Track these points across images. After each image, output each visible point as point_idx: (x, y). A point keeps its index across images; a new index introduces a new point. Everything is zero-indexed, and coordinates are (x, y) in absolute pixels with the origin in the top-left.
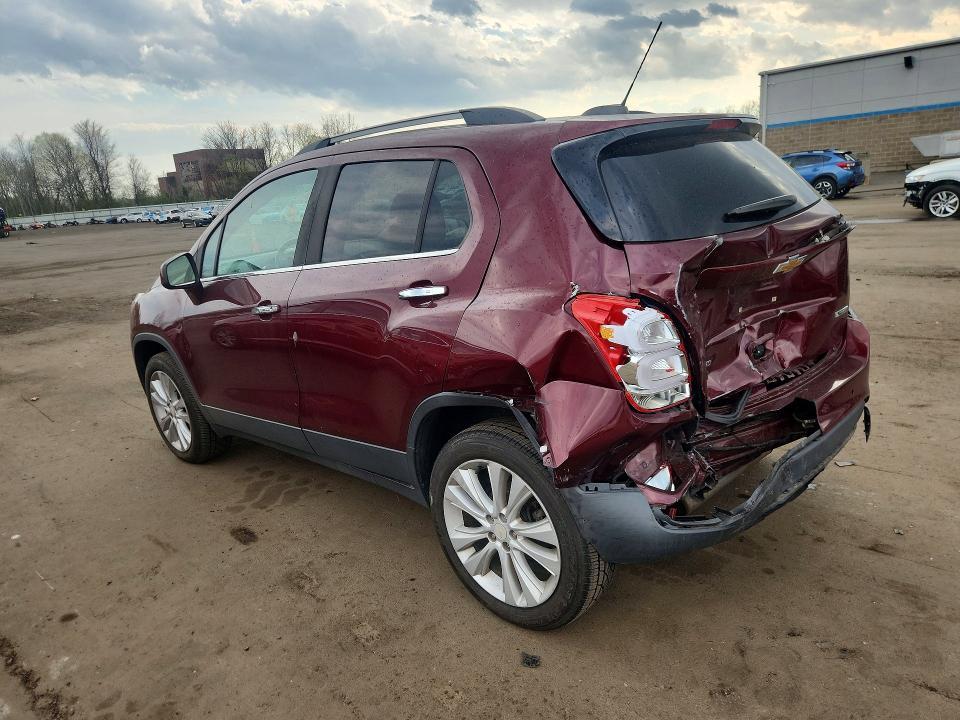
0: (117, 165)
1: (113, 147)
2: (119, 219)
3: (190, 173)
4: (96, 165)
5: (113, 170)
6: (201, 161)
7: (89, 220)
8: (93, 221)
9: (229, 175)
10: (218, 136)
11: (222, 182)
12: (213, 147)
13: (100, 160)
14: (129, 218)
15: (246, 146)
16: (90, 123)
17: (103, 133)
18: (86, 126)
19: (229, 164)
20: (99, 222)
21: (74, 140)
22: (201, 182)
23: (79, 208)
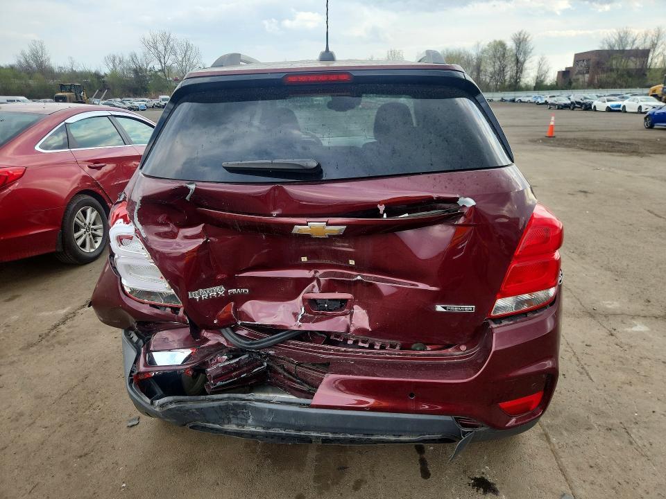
0: (531, 62)
1: (532, 49)
2: (517, 100)
3: (581, 68)
4: (517, 61)
5: (527, 65)
6: (594, 59)
7: (500, 99)
8: (502, 100)
9: (612, 70)
10: (614, 39)
11: (603, 76)
12: (606, 48)
13: (521, 58)
14: (523, 99)
15: (634, 47)
16: (523, 33)
17: (528, 39)
18: (520, 35)
19: (614, 62)
20: (506, 101)
21: (510, 45)
22: (587, 76)
23: (497, 90)
